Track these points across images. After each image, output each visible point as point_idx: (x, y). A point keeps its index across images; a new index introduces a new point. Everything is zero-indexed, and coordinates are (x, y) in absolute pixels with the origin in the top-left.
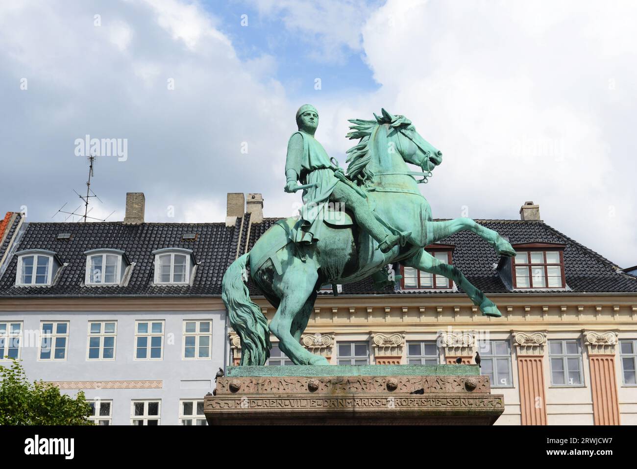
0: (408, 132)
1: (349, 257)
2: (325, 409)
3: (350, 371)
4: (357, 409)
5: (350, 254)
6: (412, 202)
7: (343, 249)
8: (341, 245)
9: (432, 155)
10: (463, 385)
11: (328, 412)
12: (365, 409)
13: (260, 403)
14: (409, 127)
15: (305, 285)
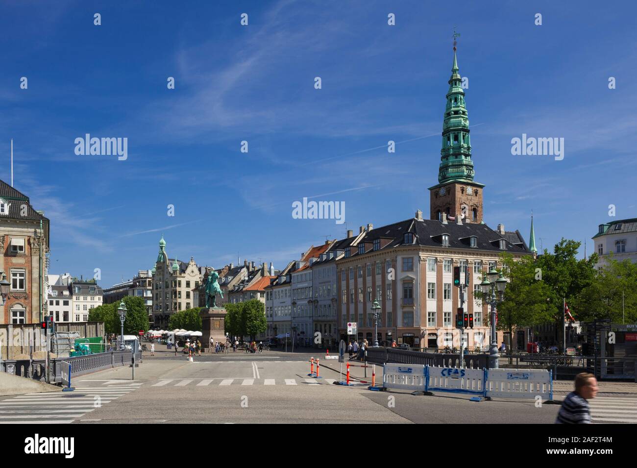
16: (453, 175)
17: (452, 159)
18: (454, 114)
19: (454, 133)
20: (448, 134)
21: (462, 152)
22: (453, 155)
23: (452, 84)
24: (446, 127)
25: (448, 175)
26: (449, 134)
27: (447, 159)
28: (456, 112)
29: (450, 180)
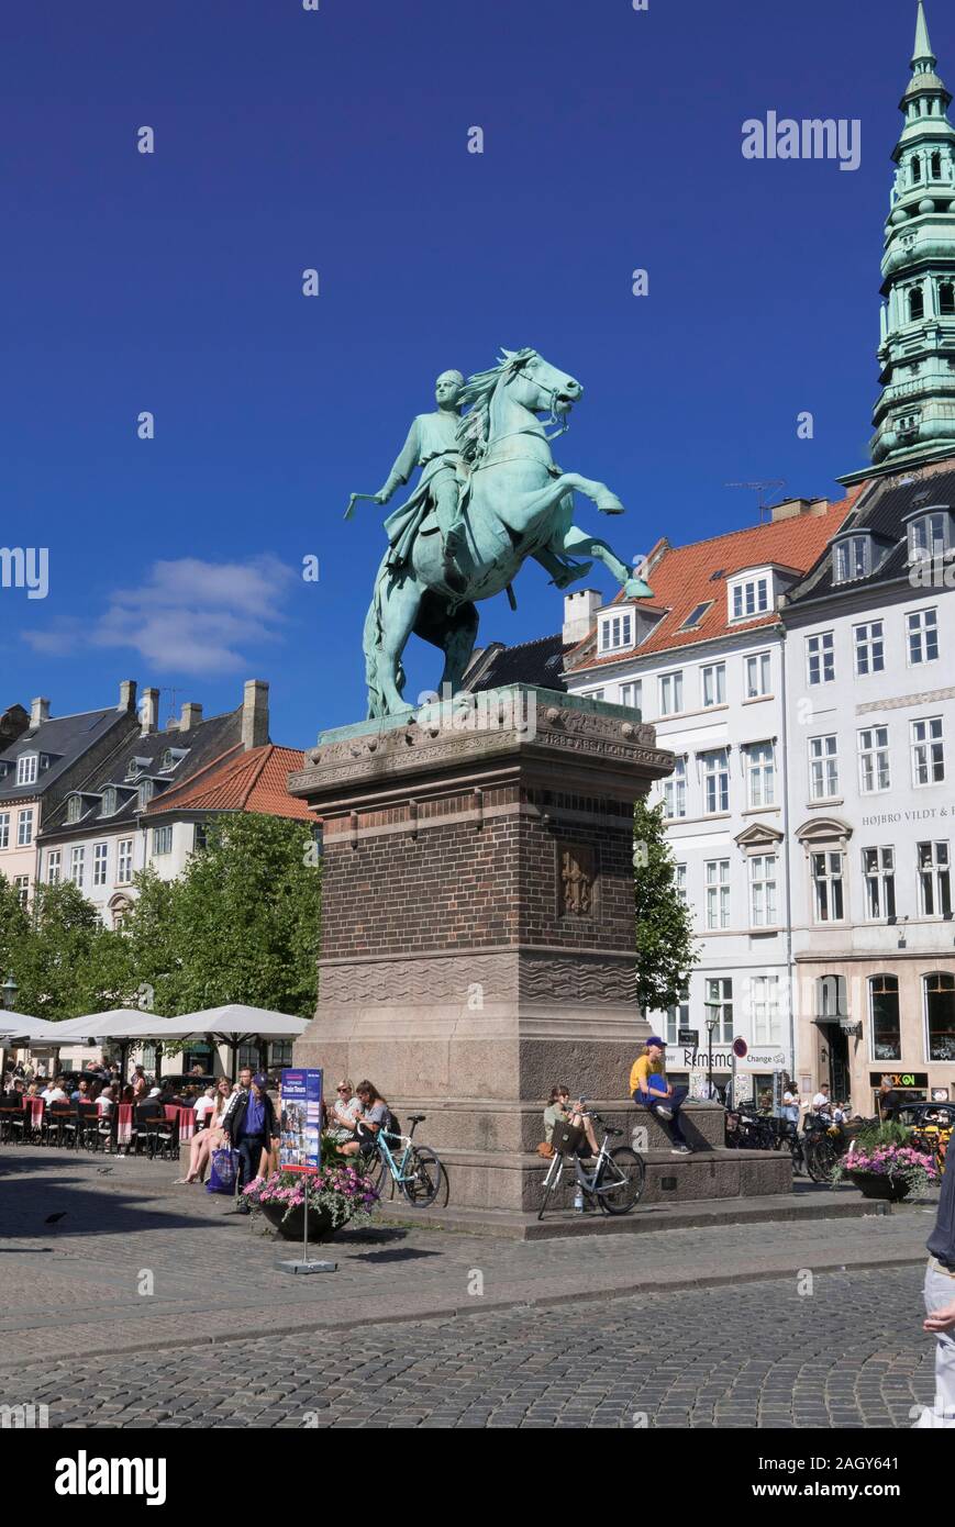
0: (529, 372)
1: (442, 569)
2: (371, 773)
4: (395, 768)
5: (443, 565)
6: (508, 473)
7: (434, 561)
8: (431, 556)
9: (562, 392)
11: (375, 776)
12: (402, 766)
13: (324, 774)
14: (528, 363)
16: (949, 425)
17: (932, 373)
18: (935, 211)
19: (938, 278)
20: (913, 280)
22: (941, 354)
24: (905, 256)
25: (925, 427)
26: (919, 282)
27: (915, 370)
28: (942, 205)
29: (935, 446)
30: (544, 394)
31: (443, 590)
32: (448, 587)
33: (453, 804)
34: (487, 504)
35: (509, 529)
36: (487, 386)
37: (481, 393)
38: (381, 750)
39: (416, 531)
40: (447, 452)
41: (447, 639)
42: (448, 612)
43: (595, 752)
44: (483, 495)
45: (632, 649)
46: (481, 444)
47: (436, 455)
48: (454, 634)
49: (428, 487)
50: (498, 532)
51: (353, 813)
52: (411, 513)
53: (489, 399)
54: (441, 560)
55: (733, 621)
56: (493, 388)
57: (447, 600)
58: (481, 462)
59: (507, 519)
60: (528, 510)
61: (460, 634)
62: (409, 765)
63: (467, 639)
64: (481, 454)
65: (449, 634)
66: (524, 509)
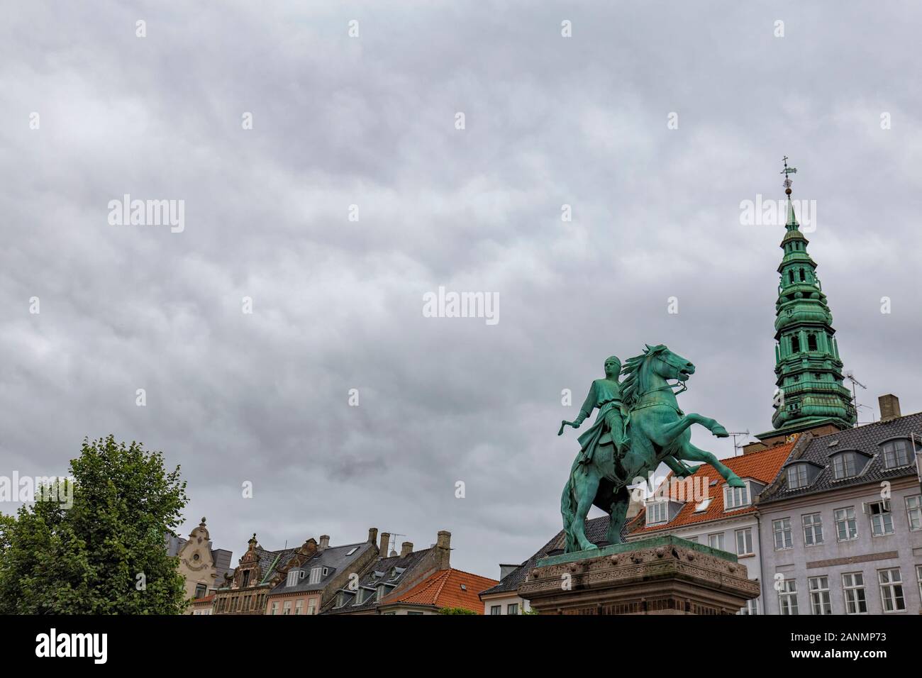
0: (663, 357)
1: (614, 466)
3: (597, 554)
4: (590, 583)
5: (614, 463)
6: (654, 412)
7: (609, 461)
8: (607, 458)
9: (683, 368)
10: (656, 556)
12: (594, 582)
14: (662, 352)
15: (586, 493)
16: (818, 409)
17: (806, 381)
18: (803, 297)
19: (807, 331)
20: (793, 332)
21: (830, 367)
22: (811, 371)
23: (791, 246)
24: (788, 320)
25: (805, 410)
26: (797, 333)
27: (796, 379)
28: (807, 295)
29: (811, 420)
30: (672, 369)
31: (612, 478)
32: (616, 476)
33: (626, 608)
34: (641, 430)
35: (654, 444)
36: (637, 365)
37: (634, 368)
38: (579, 571)
39: (597, 443)
40: (614, 400)
41: (611, 507)
42: (614, 491)
43: (716, 580)
44: (639, 424)
45: (667, 523)
46: (635, 396)
47: (607, 402)
48: (616, 504)
49: (604, 419)
50: (647, 445)
51: (559, 610)
52: (593, 434)
53: (639, 370)
54: (613, 461)
55: (726, 510)
56: (640, 366)
57: (614, 484)
58: (636, 406)
59: (654, 437)
60: (667, 434)
61: (620, 505)
62: (599, 581)
63: (624, 507)
64: (635, 402)
65: (613, 504)
66: (665, 433)
